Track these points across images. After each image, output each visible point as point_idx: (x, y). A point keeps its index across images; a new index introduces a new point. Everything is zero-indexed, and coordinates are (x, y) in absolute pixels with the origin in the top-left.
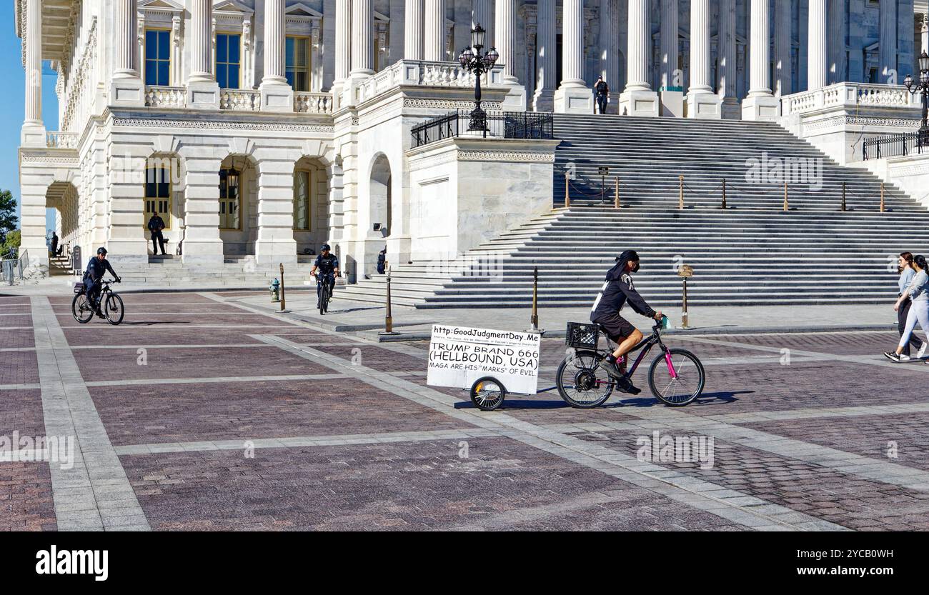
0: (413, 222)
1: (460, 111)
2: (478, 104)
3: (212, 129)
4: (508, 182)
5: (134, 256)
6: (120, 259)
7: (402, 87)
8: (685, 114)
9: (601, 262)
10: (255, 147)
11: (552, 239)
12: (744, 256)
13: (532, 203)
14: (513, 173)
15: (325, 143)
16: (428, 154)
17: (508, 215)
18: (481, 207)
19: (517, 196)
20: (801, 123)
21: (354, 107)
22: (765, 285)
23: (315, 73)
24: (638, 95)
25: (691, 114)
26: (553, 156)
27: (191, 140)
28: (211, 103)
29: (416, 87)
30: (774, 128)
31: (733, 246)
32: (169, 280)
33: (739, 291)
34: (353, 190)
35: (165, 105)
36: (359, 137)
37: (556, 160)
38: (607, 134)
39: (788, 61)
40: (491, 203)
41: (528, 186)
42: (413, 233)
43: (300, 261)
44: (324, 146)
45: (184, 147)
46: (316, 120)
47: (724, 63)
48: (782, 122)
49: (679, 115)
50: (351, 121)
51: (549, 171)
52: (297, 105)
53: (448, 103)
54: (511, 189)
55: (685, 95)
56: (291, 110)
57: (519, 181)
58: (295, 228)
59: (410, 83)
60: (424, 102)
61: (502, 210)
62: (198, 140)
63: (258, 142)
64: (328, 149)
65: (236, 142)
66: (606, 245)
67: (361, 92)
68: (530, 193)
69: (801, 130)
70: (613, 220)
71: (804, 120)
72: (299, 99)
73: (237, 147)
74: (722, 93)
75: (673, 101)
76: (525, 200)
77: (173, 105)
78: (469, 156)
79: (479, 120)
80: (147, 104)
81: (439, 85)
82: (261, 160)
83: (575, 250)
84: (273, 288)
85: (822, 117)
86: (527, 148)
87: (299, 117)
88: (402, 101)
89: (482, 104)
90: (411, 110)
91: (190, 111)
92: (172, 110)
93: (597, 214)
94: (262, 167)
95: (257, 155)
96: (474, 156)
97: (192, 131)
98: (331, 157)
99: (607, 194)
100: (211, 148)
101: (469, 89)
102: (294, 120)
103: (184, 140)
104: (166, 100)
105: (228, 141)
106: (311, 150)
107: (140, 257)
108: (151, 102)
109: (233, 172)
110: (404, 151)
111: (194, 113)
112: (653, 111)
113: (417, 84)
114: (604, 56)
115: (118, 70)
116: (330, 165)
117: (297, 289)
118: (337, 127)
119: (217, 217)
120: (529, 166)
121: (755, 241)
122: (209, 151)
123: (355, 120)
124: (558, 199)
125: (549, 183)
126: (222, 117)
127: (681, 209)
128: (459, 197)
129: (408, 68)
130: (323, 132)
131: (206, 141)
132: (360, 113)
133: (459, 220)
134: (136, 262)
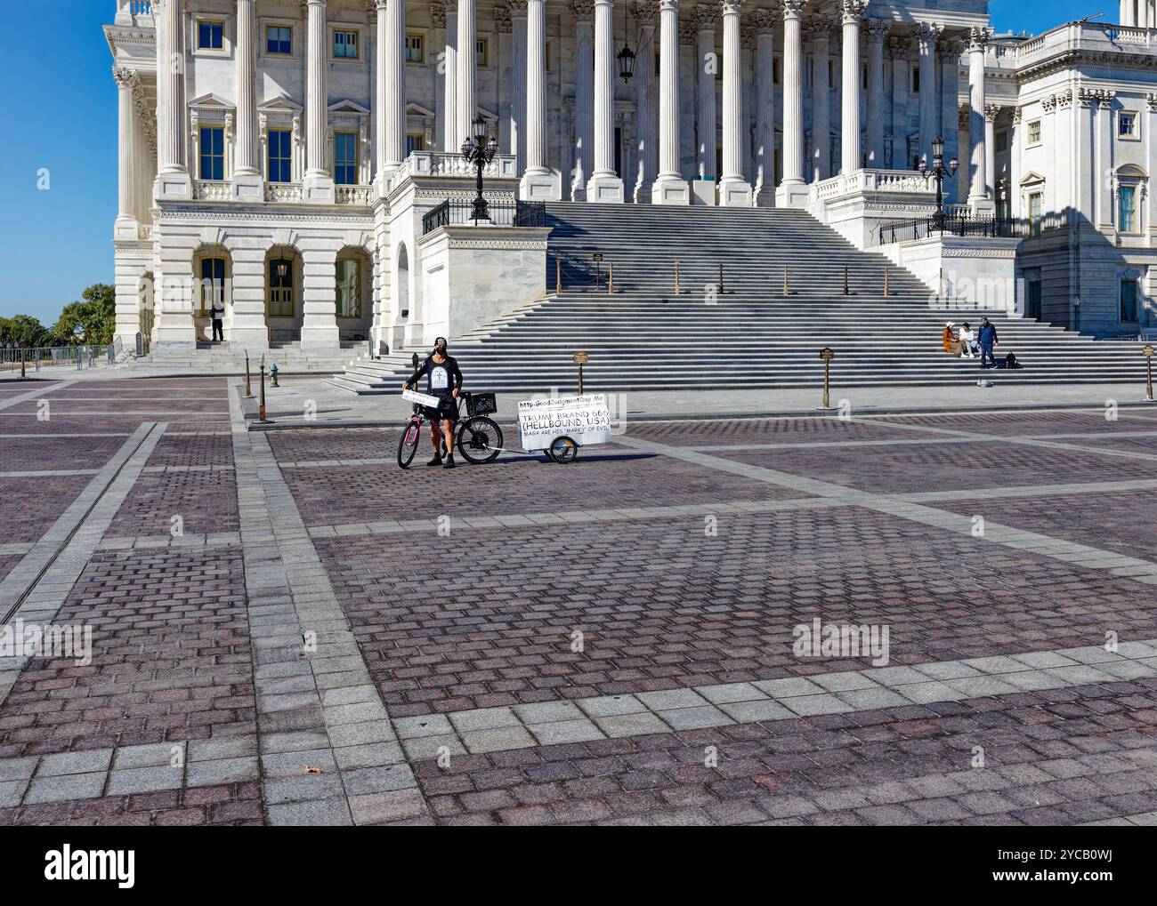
0: (425, 308)
1: (450, 200)
2: (480, 193)
3: (256, 221)
4: (500, 269)
5: (182, 342)
6: (169, 345)
7: (413, 177)
8: (717, 202)
9: (566, 347)
10: (298, 238)
11: (529, 325)
12: (724, 340)
13: (525, 290)
14: (505, 260)
15: (366, 233)
16: (431, 242)
17: (499, 301)
18: (473, 295)
19: (509, 282)
20: (826, 210)
21: (386, 199)
22: (731, 369)
23: (364, 166)
24: (668, 184)
25: (723, 203)
26: (546, 243)
27: (236, 232)
28: (255, 196)
29: (426, 178)
30: (801, 215)
31: (716, 330)
32: (214, 365)
33: (701, 375)
34: (386, 278)
35: (212, 198)
36: (391, 228)
37: (549, 248)
38: (628, 222)
39: (828, 151)
40: (482, 289)
41: (520, 273)
42: (425, 320)
43: (343, 346)
44: (365, 236)
45: (230, 238)
46: (358, 212)
47: (761, 152)
48: (809, 210)
49: (711, 203)
50: (383, 212)
51: (542, 258)
52: (339, 197)
53: (460, 193)
54: (503, 276)
55: (717, 183)
56: (332, 202)
57: (510, 268)
58: (338, 314)
59: (422, 174)
60: (436, 192)
61: (494, 296)
62: (242, 232)
63: (301, 233)
64: (368, 239)
65: (280, 233)
66: (583, 330)
67: (392, 183)
68: (523, 280)
69: (826, 217)
70: (599, 306)
71: (829, 207)
72: (341, 191)
73: (281, 238)
74: (759, 182)
75: (704, 189)
76: (517, 287)
77: (219, 198)
78: (459, 244)
79: (480, 209)
80: (195, 197)
81: (466, 176)
82: (305, 250)
83: (548, 335)
84: (271, 373)
85: (843, 203)
86: (518, 235)
87: (341, 209)
88: (413, 192)
89: (483, 194)
90: (422, 200)
91: (235, 203)
92: (217, 203)
93: (586, 300)
94: (306, 257)
95: (300, 246)
96: (464, 244)
97: (237, 223)
98: (371, 247)
99: (602, 280)
100: (256, 239)
101: (471, 179)
102: (336, 211)
103: (229, 231)
104: (213, 193)
105: (272, 232)
106: (353, 240)
107: (188, 343)
108: (198, 195)
109: (282, 261)
110: (416, 241)
111: (238, 206)
112: (683, 200)
113: (428, 174)
114: (641, 147)
115: (167, 165)
116: (371, 254)
117: (301, 374)
118: (377, 217)
119: (262, 305)
120: (521, 254)
121: (740, 325)
122: (254, 242)
123: (388, 211)
124: (551, 285)
125: (542, 269)
126: (266, 209)
127: (677, 294)
128: (450, 284)
129: (419, 159)
130: (365, 223)
131: (250, 232)
132: (391, 204)
133: (450, 306)
134: (185, 348)
